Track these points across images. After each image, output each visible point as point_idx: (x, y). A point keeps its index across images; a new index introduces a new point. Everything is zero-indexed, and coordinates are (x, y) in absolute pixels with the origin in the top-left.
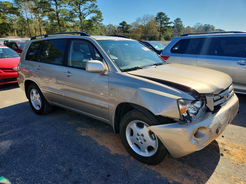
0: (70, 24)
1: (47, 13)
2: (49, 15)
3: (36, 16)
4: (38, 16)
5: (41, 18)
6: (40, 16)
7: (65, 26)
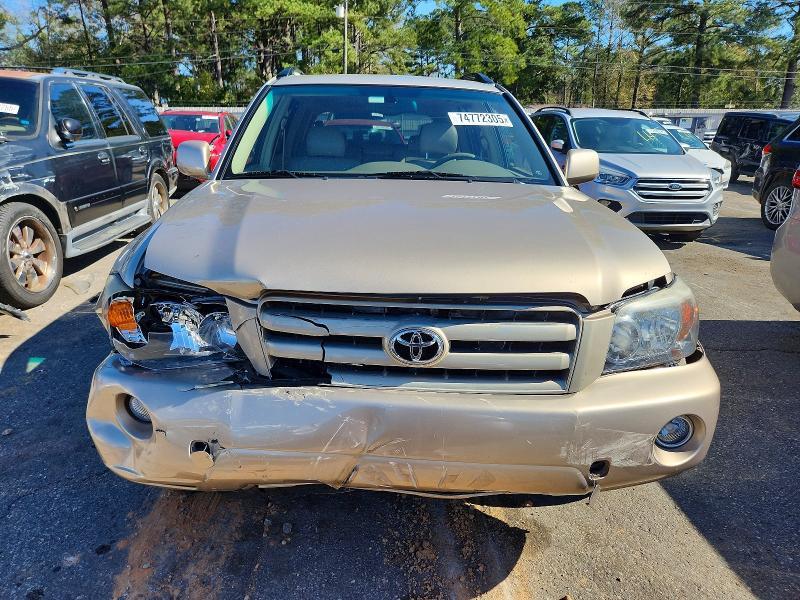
0: (739, 54)
1: (669, 22)
2: (672, 30)
3: (636, 35)
4: (643, 34)
5: (651, 40)
6: (647, 35)
7: (715, 62)
